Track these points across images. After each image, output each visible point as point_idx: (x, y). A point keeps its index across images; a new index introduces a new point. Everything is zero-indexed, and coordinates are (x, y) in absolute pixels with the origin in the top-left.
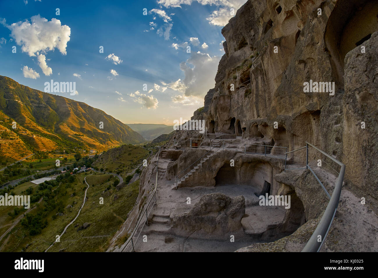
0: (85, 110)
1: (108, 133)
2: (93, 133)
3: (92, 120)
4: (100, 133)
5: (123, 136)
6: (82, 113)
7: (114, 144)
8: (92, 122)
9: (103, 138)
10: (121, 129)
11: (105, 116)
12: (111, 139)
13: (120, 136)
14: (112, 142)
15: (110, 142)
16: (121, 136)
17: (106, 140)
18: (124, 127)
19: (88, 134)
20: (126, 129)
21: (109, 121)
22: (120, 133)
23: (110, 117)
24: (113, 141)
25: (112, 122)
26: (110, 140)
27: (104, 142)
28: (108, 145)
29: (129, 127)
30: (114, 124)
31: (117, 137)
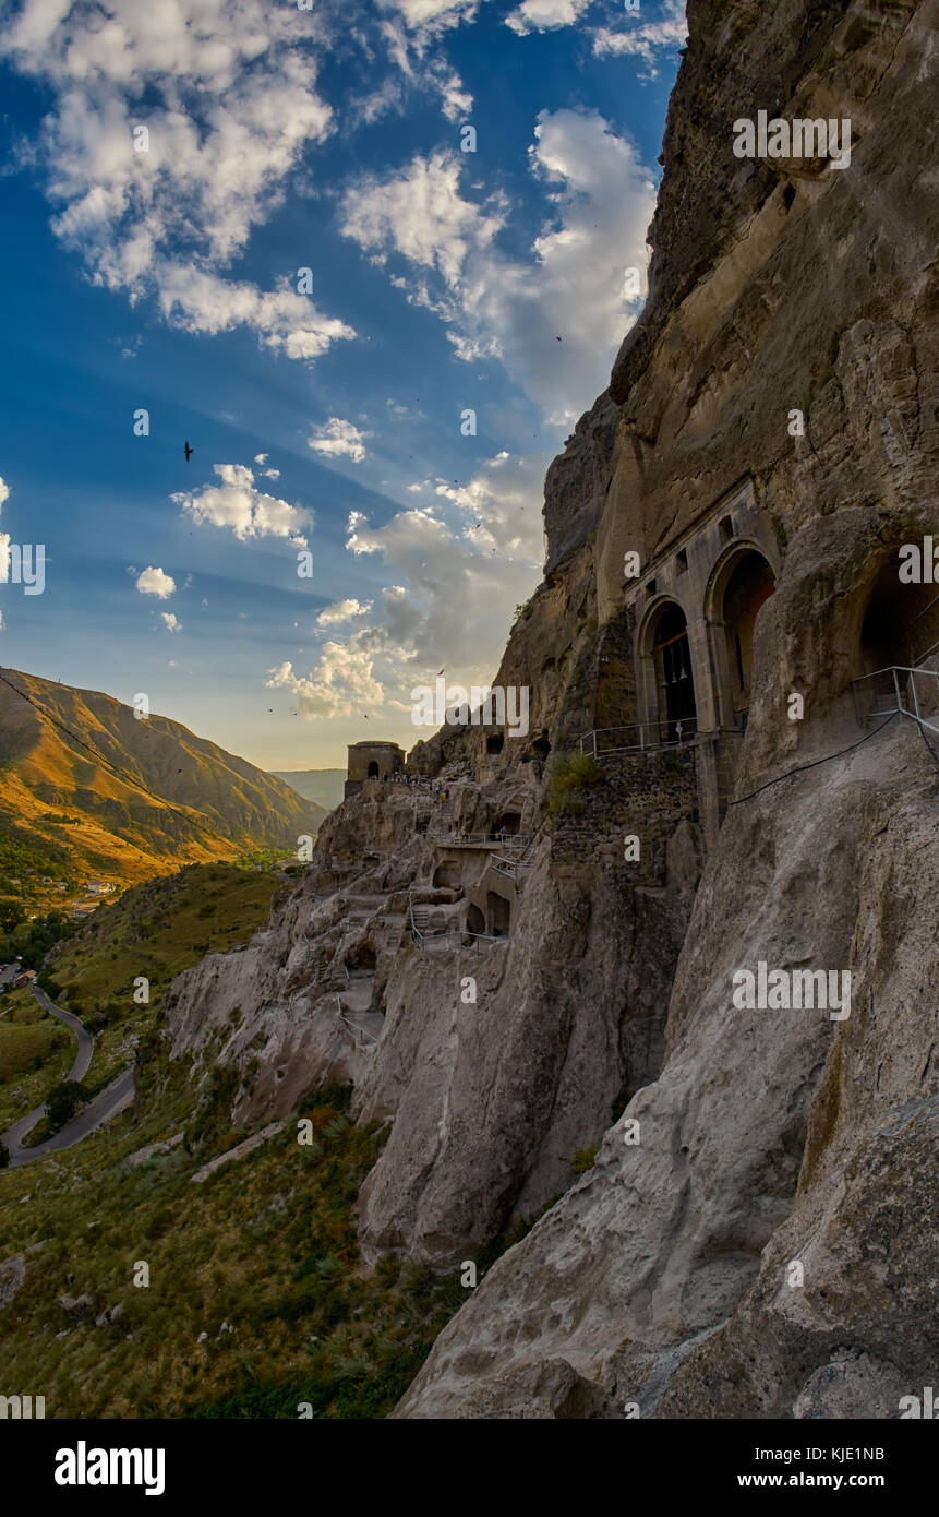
0: (106, 723)
1: (191, 810)
2: (124, 808)
3: (133, 759)
4: (155, 808)
5: (254, 821)
6: (92, 734)
7: (214, 852)
8: (129, 766)
9: (170, 830)
10: (248, 792)
11: (183, 745)
12: (202, 834)
13: (244, 820)
14: (206, 846)
15: (196, 844)
16: (249, 819)
17: (177, 838)
18: (261, 784)
19: (105, 815)
20: (269, 791)
21: (200, 762)
22: (243, 807)
23: (206, 746)
24: (210, 842)
25: (211, 766)
26: (198, 839)
27: (172, 848)
28: (188, 857)
29: (282, 785)
30: (218, 772)
31: (230, 823)
